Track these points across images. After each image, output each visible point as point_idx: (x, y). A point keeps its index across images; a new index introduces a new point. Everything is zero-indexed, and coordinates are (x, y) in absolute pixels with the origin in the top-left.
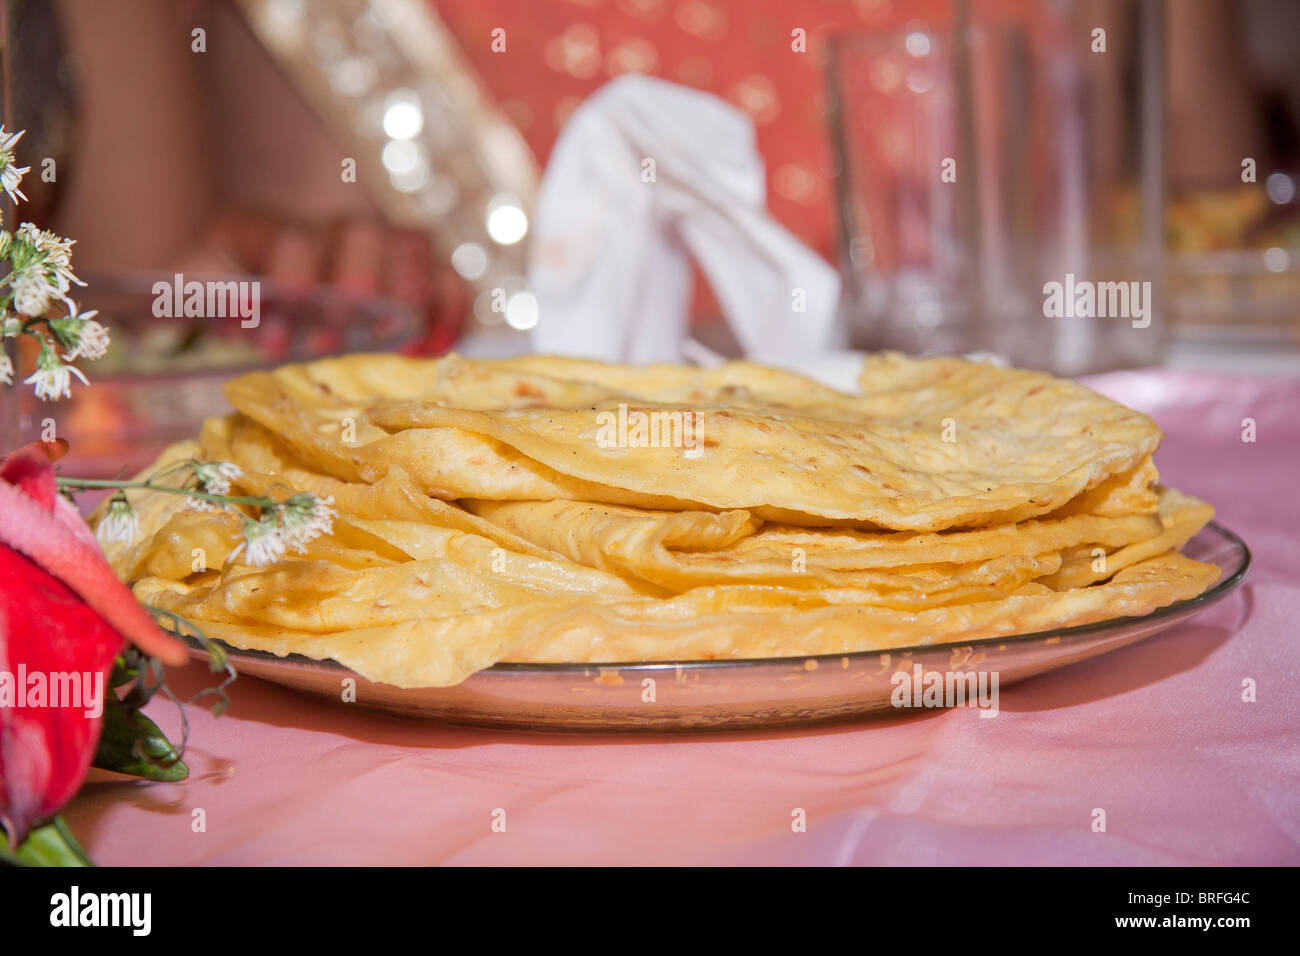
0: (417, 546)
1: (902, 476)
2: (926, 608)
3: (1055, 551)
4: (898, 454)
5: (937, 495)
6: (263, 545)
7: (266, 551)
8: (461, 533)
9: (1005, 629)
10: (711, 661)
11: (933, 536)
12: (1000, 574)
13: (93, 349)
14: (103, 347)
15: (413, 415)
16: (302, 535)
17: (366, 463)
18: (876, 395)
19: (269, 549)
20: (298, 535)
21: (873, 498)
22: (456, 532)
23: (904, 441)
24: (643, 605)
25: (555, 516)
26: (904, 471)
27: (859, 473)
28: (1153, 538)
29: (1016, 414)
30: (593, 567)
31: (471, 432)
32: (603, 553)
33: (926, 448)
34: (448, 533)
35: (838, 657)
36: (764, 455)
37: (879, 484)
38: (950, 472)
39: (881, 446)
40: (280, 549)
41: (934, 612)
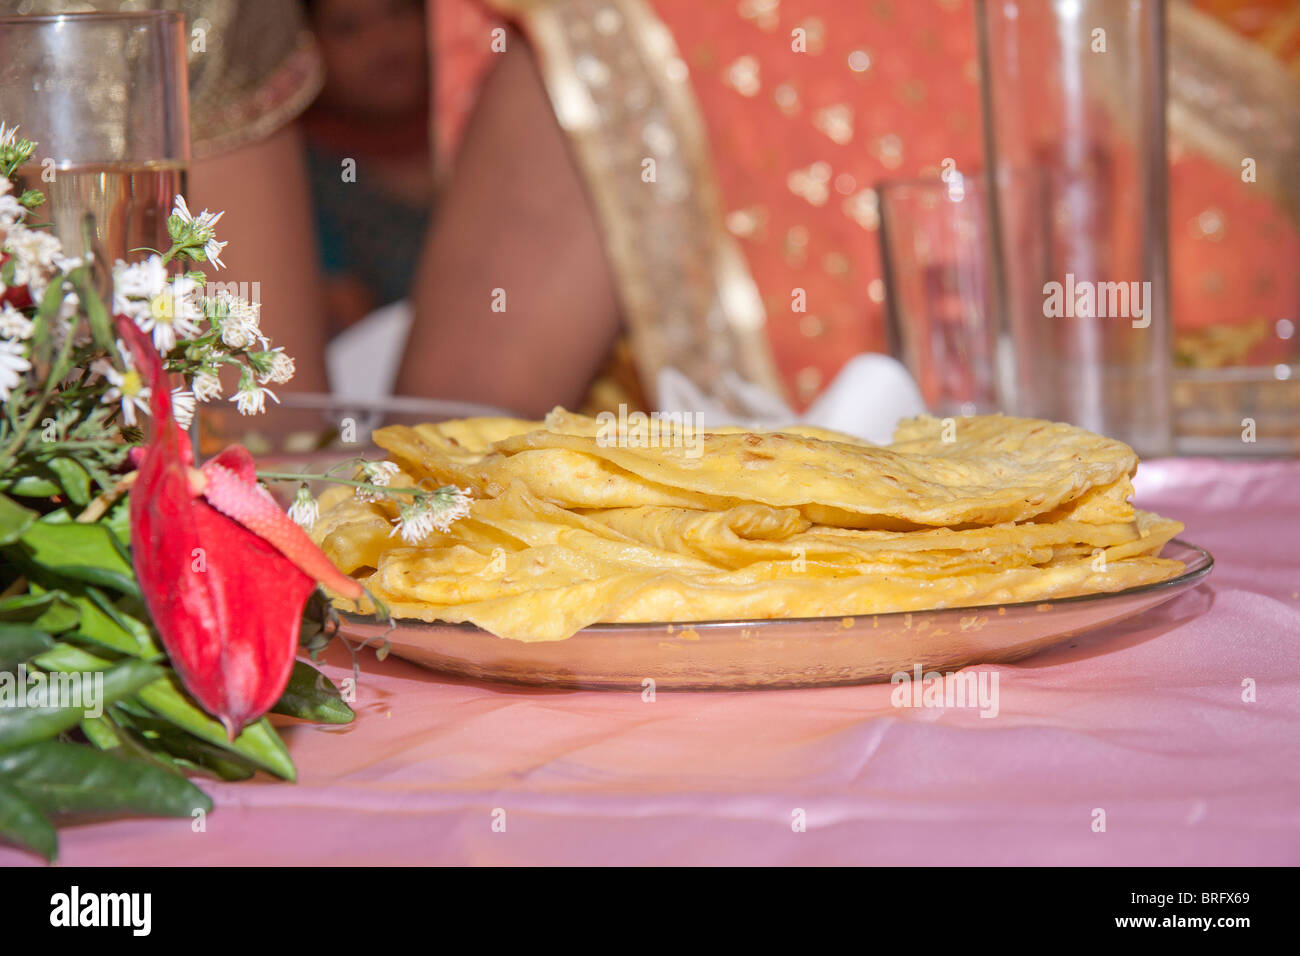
0: (535, 538)
1: (924, 485)
2: (939, 577)
3: (1047, 546)
4: (921, 472)
5: (951, 498)
6: (417, 524)
7: (418, 529)
8: (569, 528)
9: (1002, 597)
10: (769, 620)
11: (947, 530)
12: (1000, 555)
13: (283, 374)
14: (290, 373)
15: (529, 441)
16: (446, 517)
17: (492, 481)
18: (908, 442)
19: (421, 527)
20: (443, 517)
21: (898, 499)
22: (565, 528)
23: (925, 463)
24: (714, 575)
25: (644, 516)
26: (925, 482)
27: (887, 481)
28: (1131, 541)
29: (1020, 449)
30: (675, 552)
31: (577, 452)
32: (683, 539)
33: (945, 468)
34: (559, 529)
35: (870, 616)
36: (811, 466)
37: (904, 489)
38: (963, 486)
39: (907, 465)
40: (430, 528)
41: (944, 581)
